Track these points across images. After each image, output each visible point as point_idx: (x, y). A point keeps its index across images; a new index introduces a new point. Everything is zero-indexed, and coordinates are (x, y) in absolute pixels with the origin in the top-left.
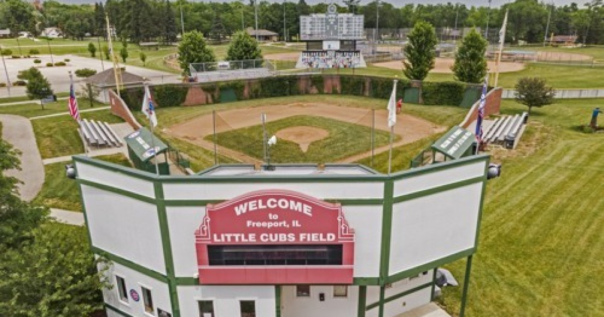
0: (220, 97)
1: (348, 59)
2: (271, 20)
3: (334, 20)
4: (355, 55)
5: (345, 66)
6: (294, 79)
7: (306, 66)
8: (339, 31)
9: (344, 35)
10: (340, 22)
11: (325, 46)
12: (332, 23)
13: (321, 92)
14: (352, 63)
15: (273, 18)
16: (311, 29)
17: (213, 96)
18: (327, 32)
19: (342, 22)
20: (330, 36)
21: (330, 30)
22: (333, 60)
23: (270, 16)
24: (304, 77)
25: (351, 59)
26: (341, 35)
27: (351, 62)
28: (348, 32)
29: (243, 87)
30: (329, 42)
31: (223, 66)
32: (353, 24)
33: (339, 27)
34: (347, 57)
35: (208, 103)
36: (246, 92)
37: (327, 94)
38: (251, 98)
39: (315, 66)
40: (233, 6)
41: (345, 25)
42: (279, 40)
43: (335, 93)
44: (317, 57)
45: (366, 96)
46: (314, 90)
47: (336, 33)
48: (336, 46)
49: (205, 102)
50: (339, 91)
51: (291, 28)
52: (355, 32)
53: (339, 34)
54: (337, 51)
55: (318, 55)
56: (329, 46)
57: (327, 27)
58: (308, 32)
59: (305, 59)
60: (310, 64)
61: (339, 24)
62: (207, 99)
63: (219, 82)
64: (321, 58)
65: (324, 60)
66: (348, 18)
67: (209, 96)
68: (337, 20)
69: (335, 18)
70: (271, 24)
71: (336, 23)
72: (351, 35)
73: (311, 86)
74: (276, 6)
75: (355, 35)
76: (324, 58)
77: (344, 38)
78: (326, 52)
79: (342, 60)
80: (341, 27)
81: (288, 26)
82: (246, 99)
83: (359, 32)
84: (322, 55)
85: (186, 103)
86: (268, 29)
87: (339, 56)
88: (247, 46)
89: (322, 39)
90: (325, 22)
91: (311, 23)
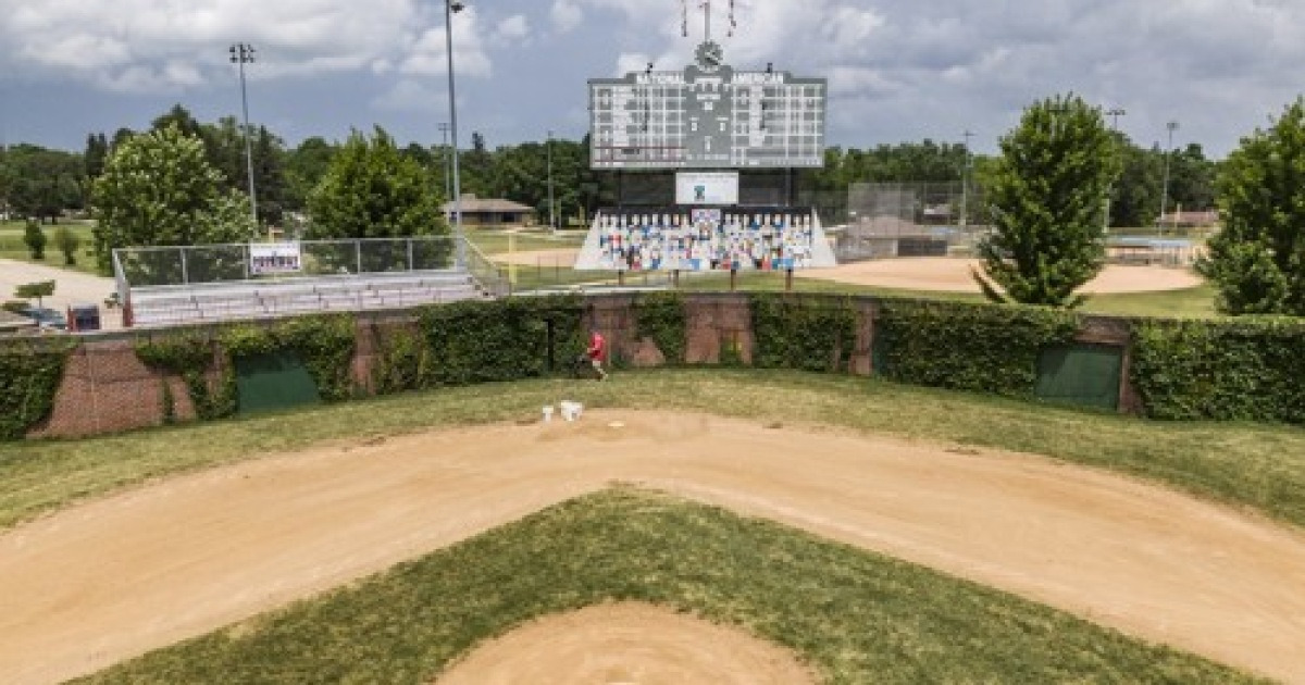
0: (234, 392)
1: (768, 238)
2: (517, 178)
3: (716, 97)
4: (793, 223)
5: (758, 264)
6: (572, 312)
7: (615, 263)
8: (734, 134)
9: (752, 153)
10: (740, 105)
11: (685, 190)
12: (708, 107)
13: (674, 360)
14: (786, 255)
15: (524, 175)
16: (630, 129)
17: (198, 392)
18: (692, 140)
19: (748, 104)
20: (704, 152)
21: (702, 131)
22: (715, 241)
23: (517, 169)
24: (610, 304)
25: (779, 235)
26: (743, 149)
27: (779, 251)
28: (768, 140)
29: (347, 345)
30: (701, 179)
31: (272, 260)
32: (788, 111)
33: (735, 122)
34: (766, 230)
35: (170, 421)
36: (360, 364)
37: (698, 366)
38: (385, 389)
39: (646, 265)
40: (434, 153)
41: (755, 112)
42: (541, 223)
43: (728, 362)
44: (653, 230)
45: (858, 376)
46: (649, 353)
47: (723, 142)
48: (725, 190)
49: (157, 417)
50: (746, 357)
51: (565, 198)
52: (794, 140)
53: (734, 149)
54: (727, 210)
55: (660, 222)
56: (699, 192)
57: (690, 124)
58: (621, 139)
59: (610, 239)
60: (630, 256)
61: (735, 112)
62: (169, 400)
63: (230, 324)
64: (667, 233)
65: (681, 241)
66: (769, 91)
67: (179, 389)
68: (726, 94)
69: (721, 88)
70: (517, 187)
71: (723, 106)
72: (780, 153)
73: (638, 338)
74: (528, 149)
75: (794, 153)
76: (679, 233)
77: (754, 163)
78: (688, 210)
79: (745, 243)
80: (743, 124)
81: (558, 193)
82: (361, 396)
83: (809, 140)
84: (672, 224)
85: (56, 425)
86: (511, 197)
87: (736, 227)
88: (379, 187)
89: (673, 165)
90: (684, 106)
91: (631, 105)
